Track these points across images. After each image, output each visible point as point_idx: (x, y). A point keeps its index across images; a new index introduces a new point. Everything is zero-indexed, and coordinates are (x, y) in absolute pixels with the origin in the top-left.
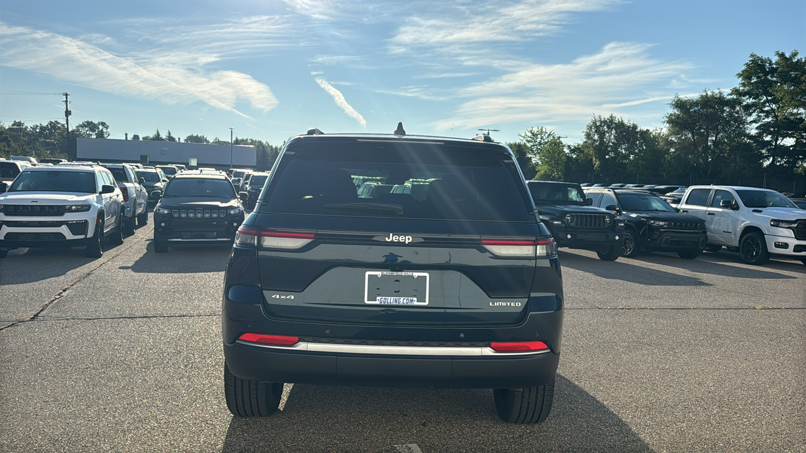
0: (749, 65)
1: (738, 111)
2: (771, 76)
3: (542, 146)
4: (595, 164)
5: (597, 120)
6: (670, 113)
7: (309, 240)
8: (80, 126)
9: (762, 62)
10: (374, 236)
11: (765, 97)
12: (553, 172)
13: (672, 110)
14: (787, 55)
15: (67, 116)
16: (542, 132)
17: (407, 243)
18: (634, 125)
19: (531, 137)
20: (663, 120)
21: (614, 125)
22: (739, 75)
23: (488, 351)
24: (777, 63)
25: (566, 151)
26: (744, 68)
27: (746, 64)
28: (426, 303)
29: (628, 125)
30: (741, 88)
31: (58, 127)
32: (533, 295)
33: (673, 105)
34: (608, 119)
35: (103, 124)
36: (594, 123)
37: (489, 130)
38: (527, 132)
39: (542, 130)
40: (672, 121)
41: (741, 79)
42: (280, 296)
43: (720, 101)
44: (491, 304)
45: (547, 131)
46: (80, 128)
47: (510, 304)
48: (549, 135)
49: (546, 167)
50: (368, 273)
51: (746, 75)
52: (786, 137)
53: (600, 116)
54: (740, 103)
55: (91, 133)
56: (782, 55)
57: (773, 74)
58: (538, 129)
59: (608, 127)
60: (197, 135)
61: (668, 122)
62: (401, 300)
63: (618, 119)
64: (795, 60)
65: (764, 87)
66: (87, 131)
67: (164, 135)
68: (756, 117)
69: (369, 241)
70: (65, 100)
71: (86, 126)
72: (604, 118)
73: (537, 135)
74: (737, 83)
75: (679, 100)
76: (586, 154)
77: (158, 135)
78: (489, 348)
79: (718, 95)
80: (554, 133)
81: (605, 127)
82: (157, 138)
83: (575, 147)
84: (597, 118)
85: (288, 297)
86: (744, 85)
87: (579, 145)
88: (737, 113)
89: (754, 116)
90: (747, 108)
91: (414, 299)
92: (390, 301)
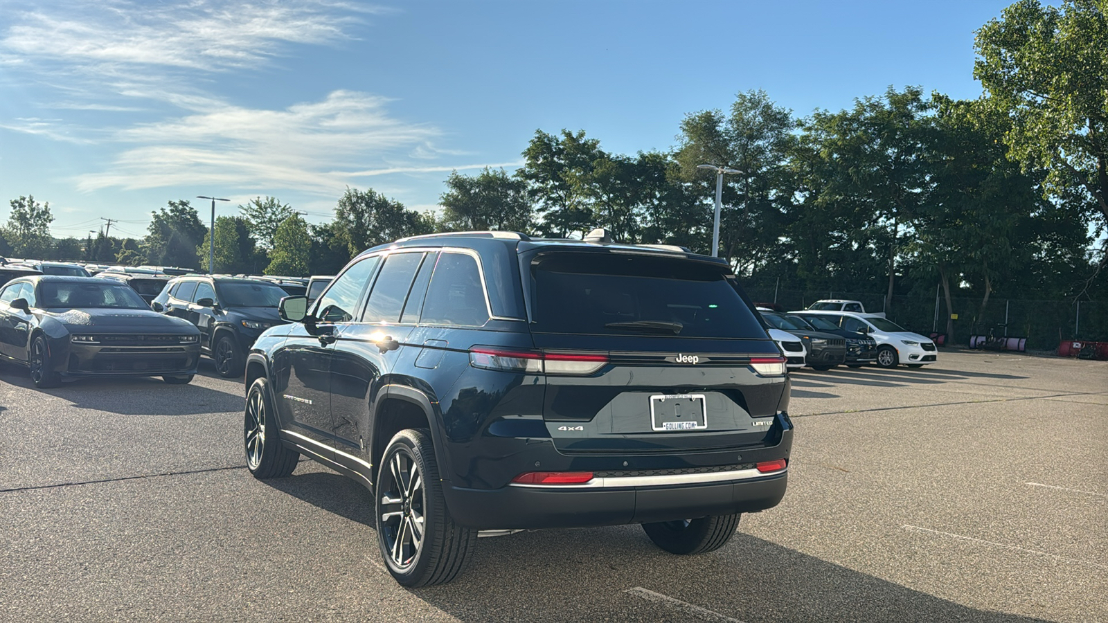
0: (534, 143)
1: (522, 196)
2: (557, 158)
3: (274, 224)
4: (352, 253)
5: (352, 195)
6: (447, 193)
7: (603, 363)
9: (549, 140)
10: (664, 358)
11: (551, 181)
12: (294, 260)
13: (450, 189)
14: (574, 136)
16: (272, 205)
17: (694, 363)
18: (398, 204)
19: (256, 211)
20: (440, 202)
21: (374, 203)
22: (525, 154)
23: (754, 473)
24: (563, 143)
25: (310, 233)
26: (529, 145)
27: (532, 141)
28: (705, 427)
29: (392, 204)
30: (527, 169)
33: (450, 183)
34: (367, 195)
36: (348, 198)
37: (213, 199)
38: (251, 203)
39: (272, 201)
40: (450, 203)
41: (527, 158)
42: (567, 428)
43: (505, 184)
44: (753, 424)
45: (280, 204)
47: (766, 423)
48: (284, 209)
49: (283, 254)
50: (653, 398)
51: (532, 154)
52: (574, 230)
53: (356, 190)
54: (525, 187)
56: (569, 135)
57: (559, 155)
58: (267, 200)
59: (367, 205)
61: (444, 204)
62: (684, 425)
63: (379, 196)
64: (582, 142)
65: (552, 171)
68: (544, 204)
69: (660, 362)
72: (361, 193)
73: (266, 208)
74: (523, 163)
75: (457, 177)
76: (337, 238)
78: (756, 469)
79: (501, 175)
80: (290, 208)
81: (363, 205)
83: (321, 228)
84: (352, 192)
85: (577, 429)
86: (530, 166)
87: (326, 226)
88: (522, 198)
89: (541, 204)
90: (533, 193)
91: (695, 423)
92: (675, 426)
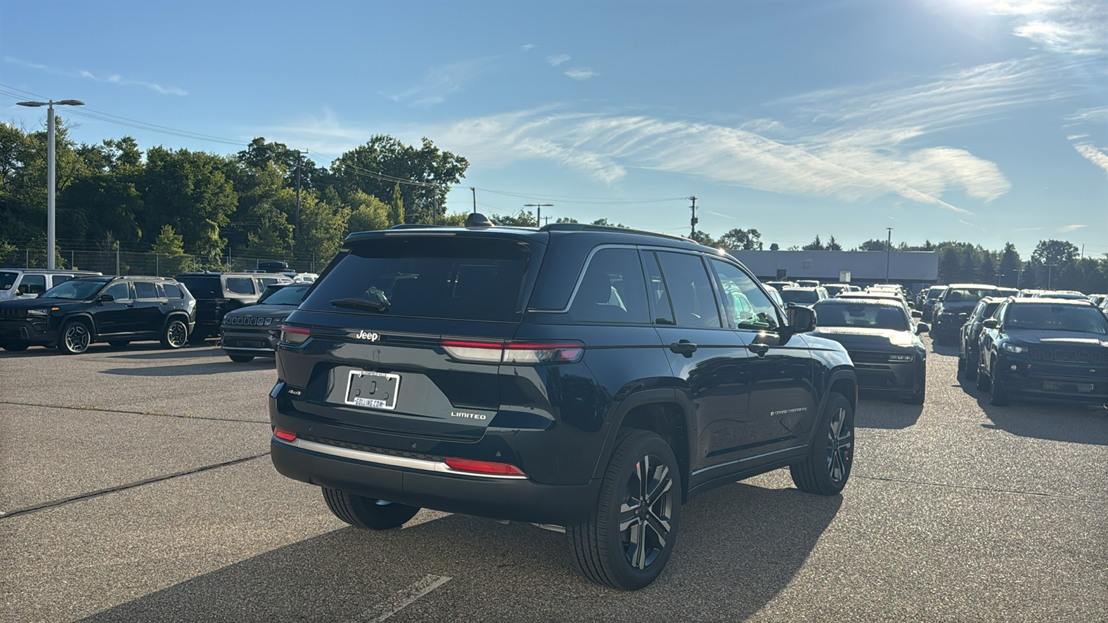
7: (308, 336)
8: (727, 236)
10: (349, 333)
15: (693, 225)
17: (373, 340)
23: (442, 467)
28: (392, 408)
31: (701, 238)
32: (503, 408)
35: (754, 232)
42: (293, 392)
44: (452, 415)
46: (726, 239)
47: (474, 416)
50: (352, 372)
55: (738, 244)
60: (878, 241)
62: (373, 403)
66: (734, 241)
67: (825, 243)
69: (345, 338)
70: (692, 205)
71: (734, 236)
77: (818, 242)
78: (443, 464)
82: (816, 246)
91: (384, 402)
92: (364, 402)
